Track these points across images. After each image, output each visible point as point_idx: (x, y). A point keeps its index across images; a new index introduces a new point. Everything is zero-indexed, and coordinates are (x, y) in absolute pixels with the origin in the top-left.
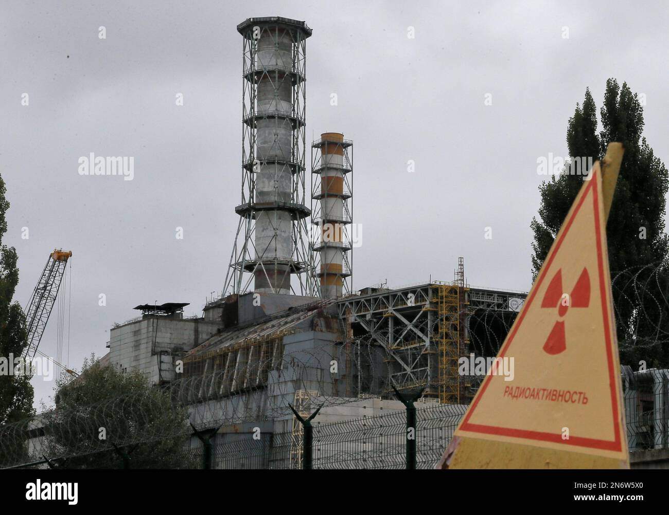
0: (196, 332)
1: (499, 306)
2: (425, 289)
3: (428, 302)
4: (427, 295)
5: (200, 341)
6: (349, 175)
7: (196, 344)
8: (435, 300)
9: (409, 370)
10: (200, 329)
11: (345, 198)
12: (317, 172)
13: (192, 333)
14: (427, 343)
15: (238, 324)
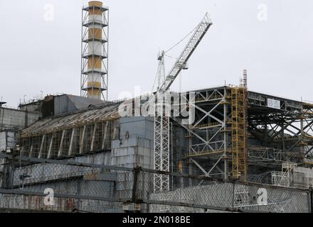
0: (26, 118)
1: (262, 103)
2: (221, 90)
3: (224, 98)
4: (223, 94)
5: (28, 124)
6: (105, 28)
7: (26, 127)
8: (228, 97)
9: (207, 143)
10: (28, 117)
11: (103, 42)
12: (85, 25)
13: (24, 119)
14: (224, 124)
15: (54, 114)
